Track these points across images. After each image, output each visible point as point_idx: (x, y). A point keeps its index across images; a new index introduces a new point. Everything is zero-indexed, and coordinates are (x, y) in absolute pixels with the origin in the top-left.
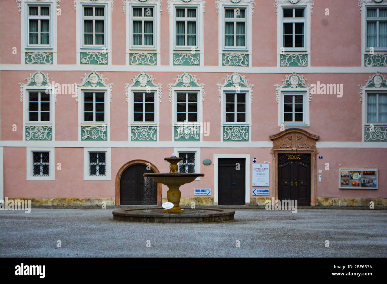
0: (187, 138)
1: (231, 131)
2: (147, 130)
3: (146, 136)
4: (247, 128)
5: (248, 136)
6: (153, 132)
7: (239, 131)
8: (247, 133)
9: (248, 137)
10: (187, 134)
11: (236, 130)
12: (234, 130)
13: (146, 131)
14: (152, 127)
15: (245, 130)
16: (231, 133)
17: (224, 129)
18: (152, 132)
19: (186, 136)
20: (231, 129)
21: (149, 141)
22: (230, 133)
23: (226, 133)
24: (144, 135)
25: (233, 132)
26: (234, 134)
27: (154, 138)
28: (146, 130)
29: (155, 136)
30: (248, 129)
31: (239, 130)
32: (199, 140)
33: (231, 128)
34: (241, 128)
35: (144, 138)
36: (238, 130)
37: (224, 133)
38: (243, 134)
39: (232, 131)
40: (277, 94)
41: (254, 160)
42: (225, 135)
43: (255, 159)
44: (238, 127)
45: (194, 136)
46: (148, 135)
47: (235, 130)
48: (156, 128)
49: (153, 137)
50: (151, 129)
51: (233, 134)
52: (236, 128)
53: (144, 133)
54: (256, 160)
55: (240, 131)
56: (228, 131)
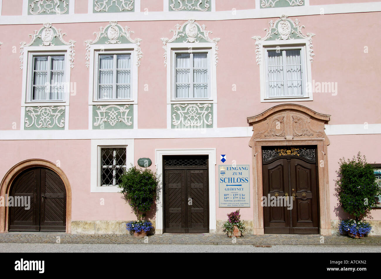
0: (113, 124)
1: (183, 112)
2: (50, 111)
3: (48, 121)
4: (210, 106)
5: (212, 118)
6: (59, 115)
7: (196, 111)
8: (210, 115)
9: (212, 121)
10: (113, 118)
11: (193, 110)
12: (188, 109)
13: (49, 114)
14: (59, 107)
15: (207, 109)
16: (184, 115)
17: (172, 108)
18: (57, 115)
19: (111, 121)
20: (183, 109)
21: (52, 128)
22: (182, 115)
23: (175, 114)
24: (45, 119)
25: (187, 113)
26: (189, 116)
27: (61, 124)
28: (48, 111)
29: (62, 121)
30: (212, 108)
31: (197, 109)
32: (131, 127)
33: (183, 106)
34: (200, 106)
35: (45, 125)
36: (194, 109)
37: (172, 115)
38: (203, 115)
39: (186, 111)
40: (256, 50)
41: (222, 158)
42: (174, 117)
43: (223, 156)
44: (194, 105)
45: (124, 121)
46: (52, 120)
47: (191, 109)
48: (63, 108)
49: (59, 123)
50: (57, 109)
51: (186, 116)
52: (193, 107)
53: (45, 117)
54: (225, 157)
55: (199, 111)
56: (179, 112)
